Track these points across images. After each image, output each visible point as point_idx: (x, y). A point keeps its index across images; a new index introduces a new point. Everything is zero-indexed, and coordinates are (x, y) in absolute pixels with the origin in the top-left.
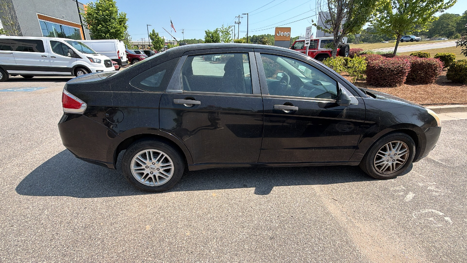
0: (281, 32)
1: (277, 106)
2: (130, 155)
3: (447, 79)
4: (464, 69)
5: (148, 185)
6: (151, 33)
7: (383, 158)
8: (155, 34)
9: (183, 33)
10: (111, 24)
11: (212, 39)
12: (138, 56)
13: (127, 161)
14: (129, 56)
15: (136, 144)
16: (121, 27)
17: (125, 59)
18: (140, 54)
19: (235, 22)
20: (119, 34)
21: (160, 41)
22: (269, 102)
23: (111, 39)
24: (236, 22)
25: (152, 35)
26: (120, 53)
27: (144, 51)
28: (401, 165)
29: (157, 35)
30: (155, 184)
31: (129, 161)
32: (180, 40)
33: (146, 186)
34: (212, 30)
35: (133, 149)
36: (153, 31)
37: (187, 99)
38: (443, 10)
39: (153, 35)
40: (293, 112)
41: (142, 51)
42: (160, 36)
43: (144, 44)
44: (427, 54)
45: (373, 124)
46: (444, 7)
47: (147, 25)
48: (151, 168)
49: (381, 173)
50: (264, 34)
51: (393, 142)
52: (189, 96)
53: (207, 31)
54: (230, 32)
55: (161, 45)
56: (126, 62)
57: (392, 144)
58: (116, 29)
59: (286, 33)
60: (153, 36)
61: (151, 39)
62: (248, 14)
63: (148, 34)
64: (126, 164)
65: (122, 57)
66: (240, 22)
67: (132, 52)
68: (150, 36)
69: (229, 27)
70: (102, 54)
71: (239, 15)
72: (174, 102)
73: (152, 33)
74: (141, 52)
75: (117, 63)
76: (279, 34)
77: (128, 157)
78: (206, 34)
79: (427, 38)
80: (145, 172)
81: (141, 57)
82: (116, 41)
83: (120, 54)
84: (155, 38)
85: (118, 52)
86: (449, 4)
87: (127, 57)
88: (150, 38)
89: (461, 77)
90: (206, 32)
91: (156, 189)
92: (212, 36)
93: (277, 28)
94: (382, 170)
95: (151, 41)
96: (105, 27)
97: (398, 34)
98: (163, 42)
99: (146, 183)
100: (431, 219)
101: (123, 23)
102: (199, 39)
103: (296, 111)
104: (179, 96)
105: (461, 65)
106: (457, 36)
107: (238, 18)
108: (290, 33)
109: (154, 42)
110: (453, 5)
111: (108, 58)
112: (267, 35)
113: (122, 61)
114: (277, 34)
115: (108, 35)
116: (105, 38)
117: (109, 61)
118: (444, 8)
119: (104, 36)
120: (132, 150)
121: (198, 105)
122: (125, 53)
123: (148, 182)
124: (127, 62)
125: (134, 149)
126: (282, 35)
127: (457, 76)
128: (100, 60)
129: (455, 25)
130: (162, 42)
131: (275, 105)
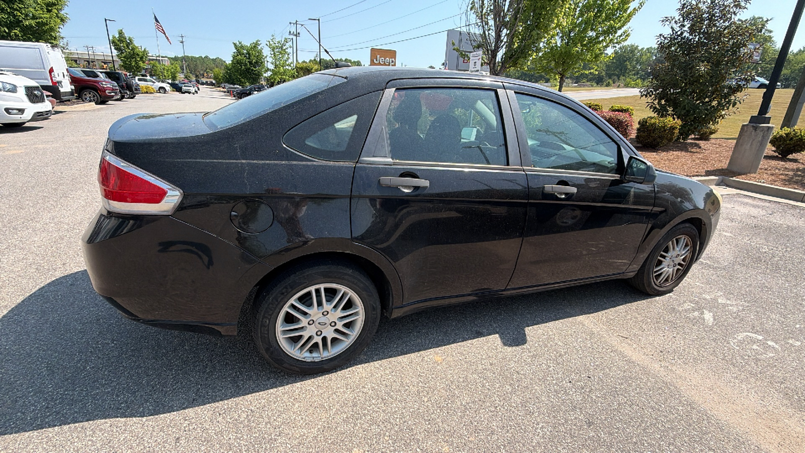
0: (380, 57)
1: (549, 187)
2: (279, 300)
3: (636, 143)
4: (657, 129)
5: (309, 360)
6: (114, 37)
7: (663, 263)
8: (126, 39)
9: (182, 42)
10: (25, 8)
11: (249, 58)
12: (95, 82)
13: (271, 315)
14: (74, 80)
15: (292, 277)
16: (51, 18)
17: (66, 87)
18: (98, 79)
19: (290, 32)
20: (45, 32)
21: (138, 55)
22: (536, 181)
23: (24, 40)
24: (292, 33)
25: (118, 41)
26: (55, 73)
27: (105, 73)
28: (681, 271)
29: (128, 41)
30: (323, 356)
31: (274, 314)
32: (175, 57)
33: (304, 363)
34: (247, 43)
35: (286, 287)
36: (121, 33)
37: (402, 175)
38: (615, 45)
39: (121, 41)
40: (569, 196)
41: (101, 72)
42: (136, 43)
43: (92, 57)
44: (599, 106)
45: (661, 212)
46: (616, 41)
47: (106, 20)
48: (319, 323)
49: (658, 286)
50: (339, 59)
51: (677, 237)
52: (407, 170)
53: (238, 43)
54: (287, 49)
55: (141, 62)
56: (70, 94)
57: (677, 240)
58: (38, 20)
59: (388, 59)
60: (121, 43)
61: (115, 49)
62: (319, 20)
63: (109, 39)
64: (268, 321)
65: (60, 82)
66: (299, 33)
67: (79, 72)
68: (113, 42)
69: (286, 41)
70: (17, 73)
71: (297, 21)
72: (381, 181)
73: (117, 36)
74: (99, 73)
75: (51, 94)
76: (377, 61)
77: (274, 306)
78: (236, 48)
79: (575, 83)
80: (306, 335)
81: (103, 84)
82: (43, 45)
83: (56, 76)
84: (124, 47)
85: (51, 71)
86: (621, 38)
87: (71, 83)
88: (113, 48)
89: (654, 141)
90: (235, 44)
91: (325, 367)
92: (249, 53)
93: (373, 50)
94: (660, 282)
95: (115, 52)
96: (9, 13)
97: (561, 74)
98: (143, 56)
99: (305, 356)
100: (755, 347)
101: (55, 9)
102: (215, 58)
103: (573, 194)
104: (386, 171)
105: (654, 124)
106: (609, 83)
107: (295, 25)
108: (395, 59)
109: (123, 55)
110: (626, 40)
111: (33, 83)
112: (344, 60)
113: (62, 90)
114: (375, 60)
115: (16, 31)
116: (7, 37)
117: (36, 88)
118: (616, 43)
119: (5, 32)
120: (284, 291)
121: (425, 188)
122: (66, 73)
123: (308, 354)
124: (72, 93)
125: (288, 287)
126: (383, 63)
127: (649, 138)
128: (15, 86)
129: (604, 68)
130: (141, 58)
131: (545, 186)
